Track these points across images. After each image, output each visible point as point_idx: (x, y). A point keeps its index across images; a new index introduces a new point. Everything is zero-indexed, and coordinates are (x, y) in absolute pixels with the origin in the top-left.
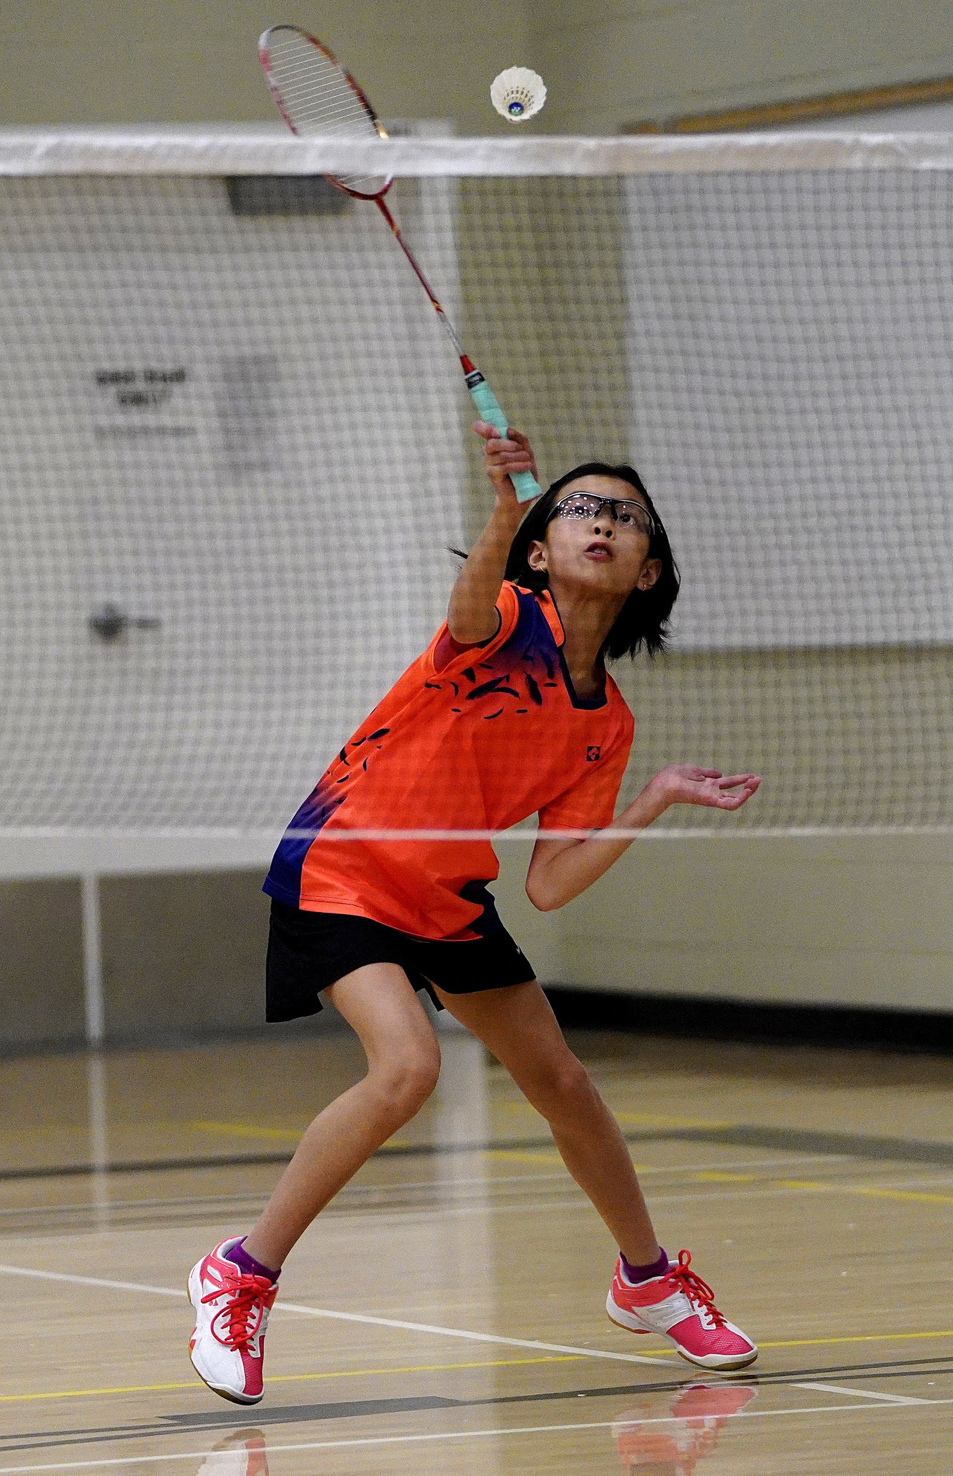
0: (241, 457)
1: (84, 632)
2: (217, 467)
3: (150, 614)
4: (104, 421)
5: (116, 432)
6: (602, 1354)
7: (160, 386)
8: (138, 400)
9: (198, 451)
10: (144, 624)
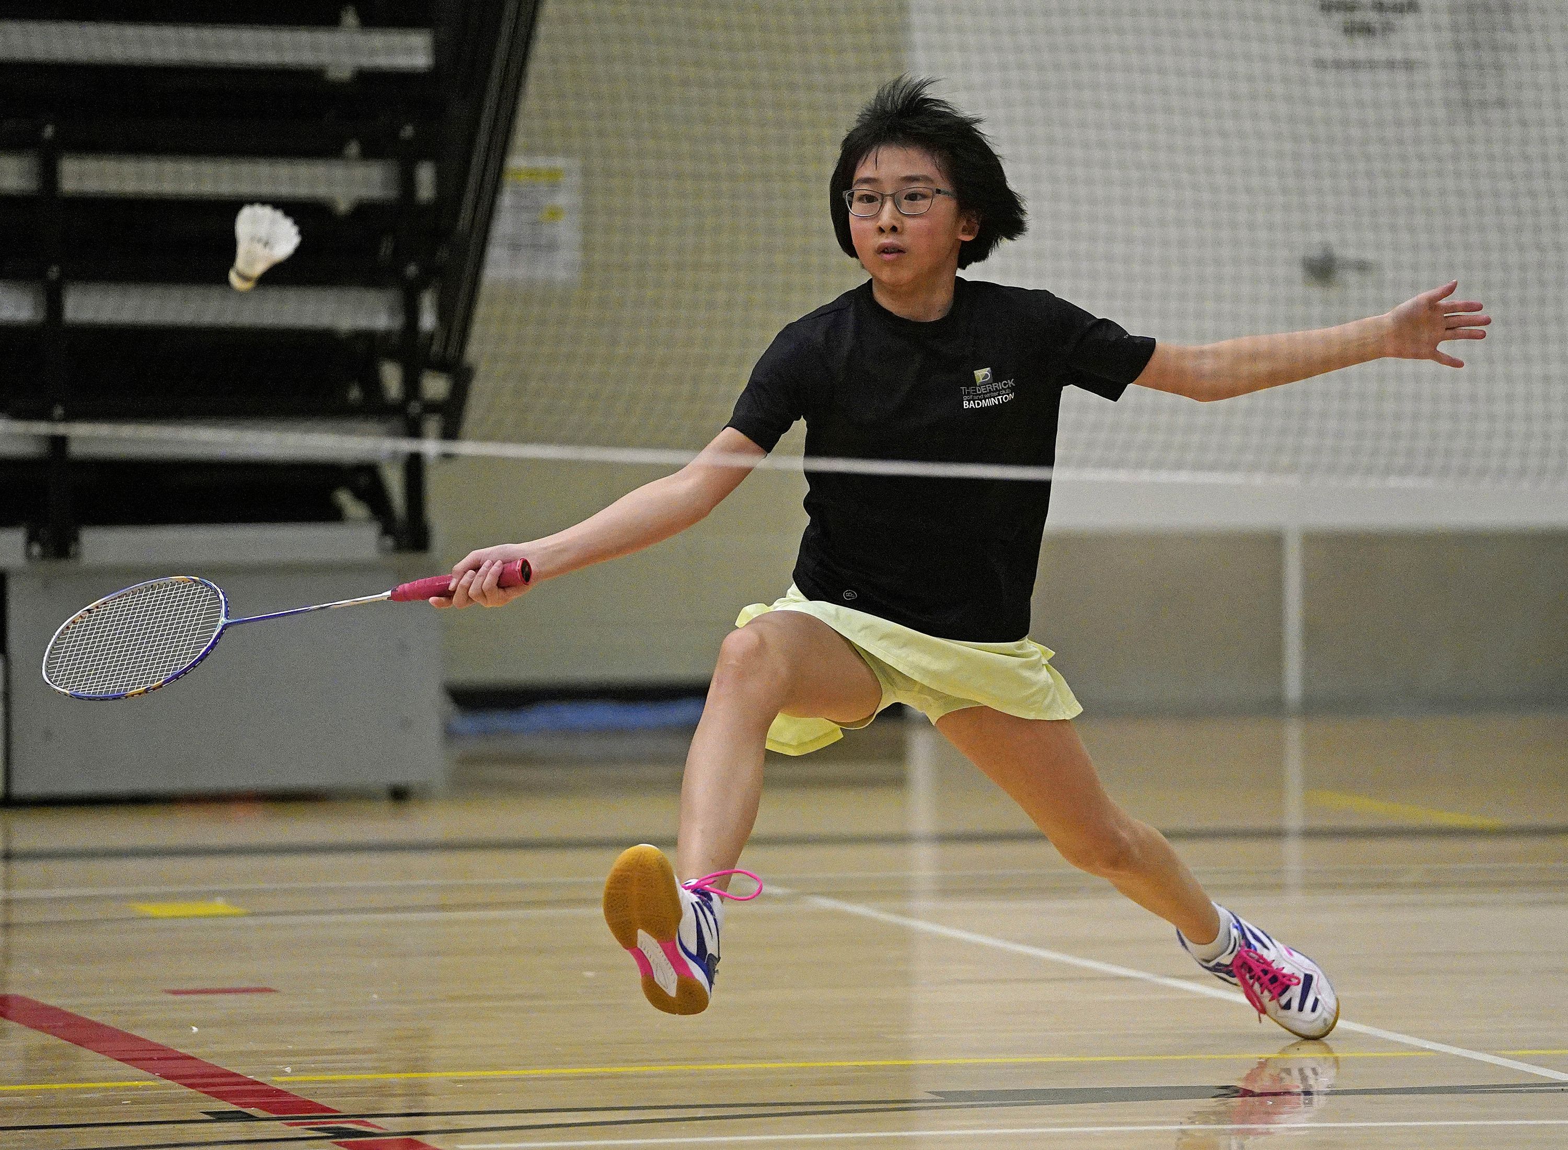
0: (1475, 94)
1: (1298, 272)
2: (1448, 103)
3: (1370, 255)
4: (1327, 54)
5: (1338, 65)
6: (1456, 1051)
7: (1391, 17)
8: (1367, 30)
9: (1428, 86)
10: (1362, 267)
